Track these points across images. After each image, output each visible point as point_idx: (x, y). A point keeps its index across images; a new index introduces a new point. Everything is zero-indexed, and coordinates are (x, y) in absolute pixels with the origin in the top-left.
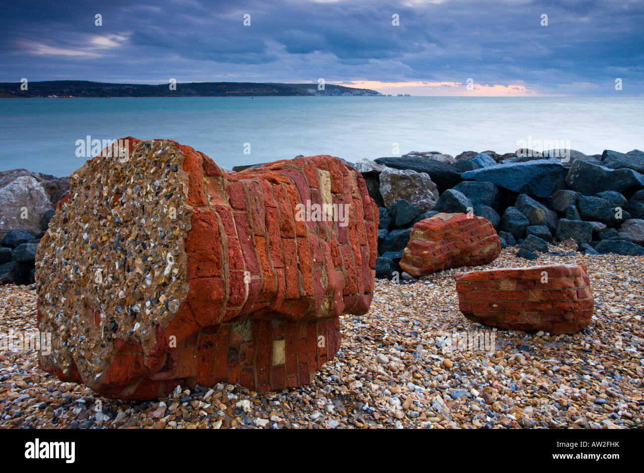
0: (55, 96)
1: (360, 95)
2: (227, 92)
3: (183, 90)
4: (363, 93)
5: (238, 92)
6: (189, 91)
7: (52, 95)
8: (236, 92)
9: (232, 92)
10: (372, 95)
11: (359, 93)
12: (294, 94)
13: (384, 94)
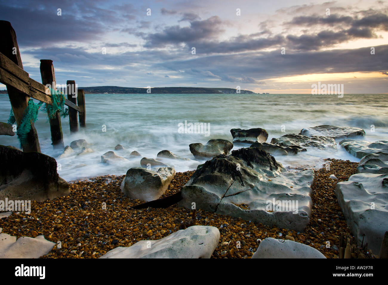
0: (107, 93)
1: (244, 93)
2: (182, 92)
3: (162, 90)
4: (245, 92)
5: (188, 92)
6: (165, 91)
7: (105, 92)
8: (186, 92)
9: (185, 92)
10: (250, 93)
11: (243, 92)
12: (214, 93)
13: (256, 93)
